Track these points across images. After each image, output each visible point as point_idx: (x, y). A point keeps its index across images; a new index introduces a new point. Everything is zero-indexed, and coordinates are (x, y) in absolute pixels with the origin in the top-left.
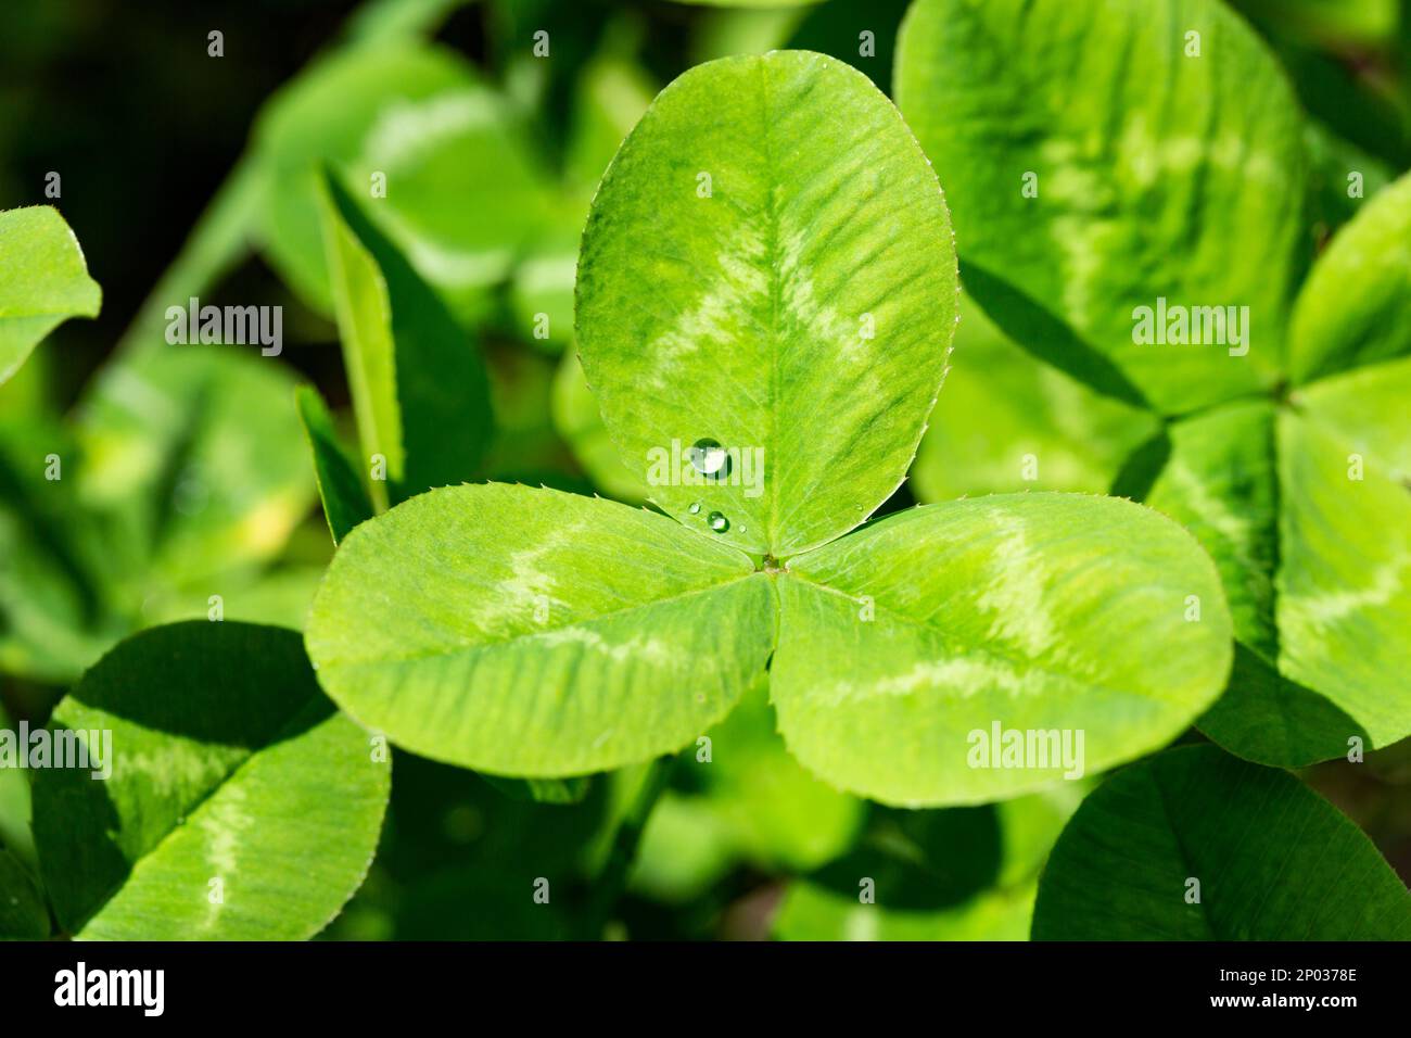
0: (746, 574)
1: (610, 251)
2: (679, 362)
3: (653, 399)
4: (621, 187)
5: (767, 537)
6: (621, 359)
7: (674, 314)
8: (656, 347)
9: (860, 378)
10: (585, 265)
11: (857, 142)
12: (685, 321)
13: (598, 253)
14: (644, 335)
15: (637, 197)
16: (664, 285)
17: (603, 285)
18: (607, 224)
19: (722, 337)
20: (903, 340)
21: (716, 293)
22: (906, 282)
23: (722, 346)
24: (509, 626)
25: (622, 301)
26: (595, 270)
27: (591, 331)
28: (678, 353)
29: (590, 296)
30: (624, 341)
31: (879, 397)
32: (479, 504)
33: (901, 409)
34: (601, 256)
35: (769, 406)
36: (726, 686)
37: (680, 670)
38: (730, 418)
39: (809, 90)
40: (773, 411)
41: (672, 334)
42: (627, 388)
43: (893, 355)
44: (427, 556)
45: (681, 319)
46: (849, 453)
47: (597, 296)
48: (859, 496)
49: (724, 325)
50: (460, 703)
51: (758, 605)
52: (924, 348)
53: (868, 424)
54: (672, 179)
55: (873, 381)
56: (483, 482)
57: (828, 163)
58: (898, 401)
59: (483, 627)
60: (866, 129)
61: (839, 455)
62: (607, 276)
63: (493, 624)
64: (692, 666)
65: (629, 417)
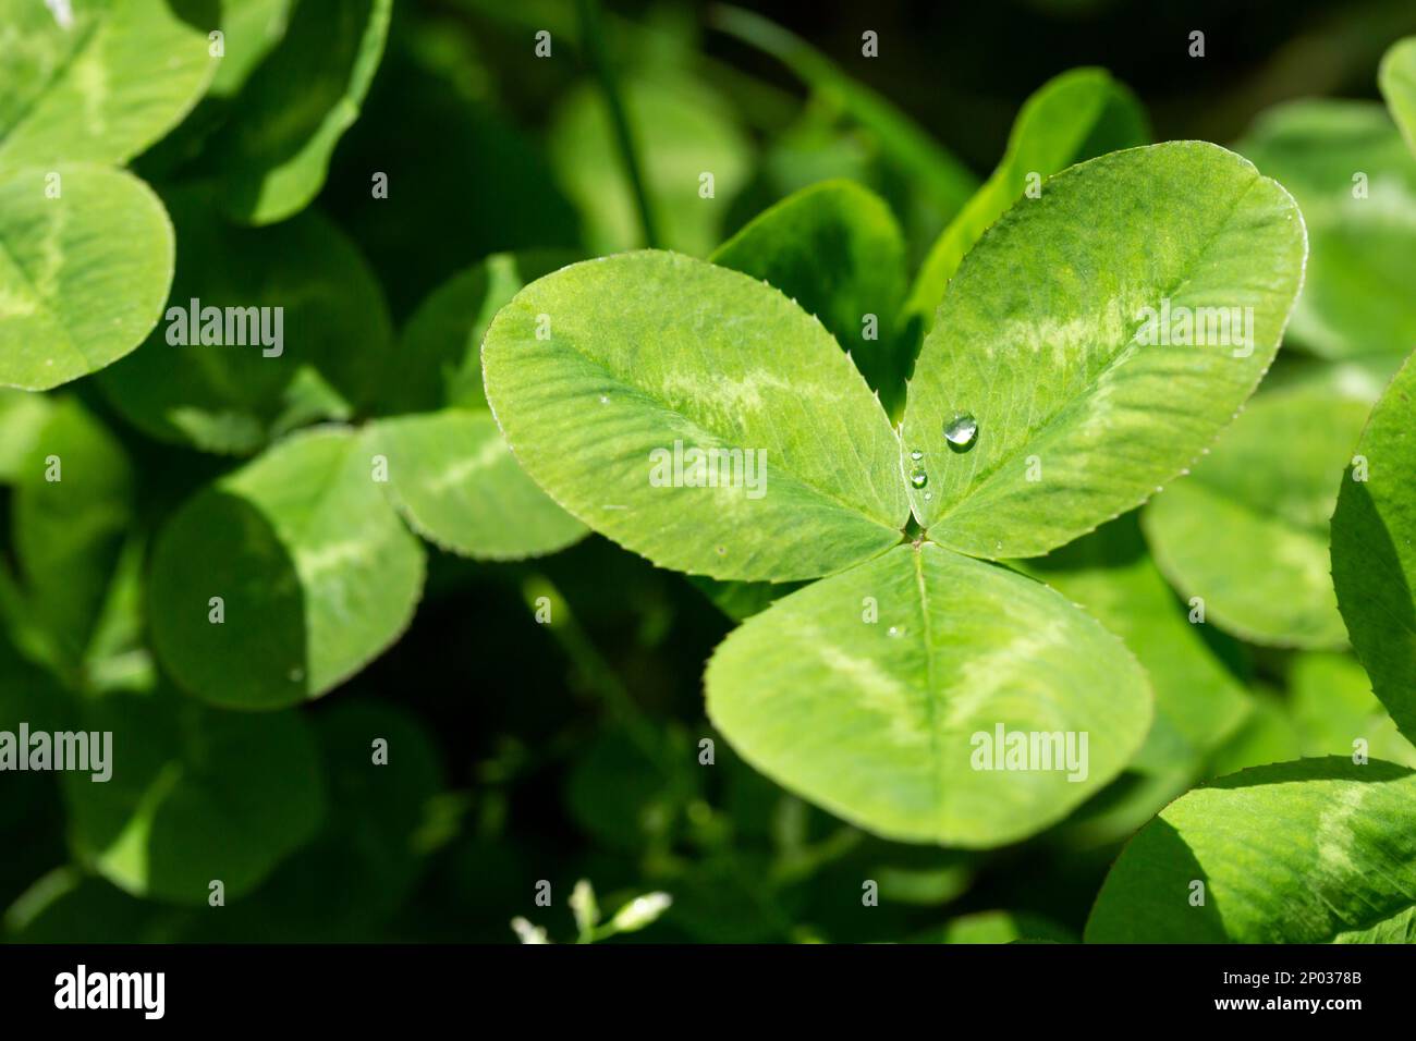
0: (892, 526)
1: (1037, 226)
2: (1016, 350)
3: (977, 359)
4: (1084, 186)
5: (937, 517)
6: (980, 312)
7: (1045, 312)
8: (1011, 325)
9: (1076, 451)
10: (1009, 220)
11: (1248, 287)
12: (1047, 326)
13: (1026, 219)
14: (1014, 308)
15: (1091, 203)
16: (1057, 288)
17: (1012, 246)
18: (1051, 203)
19: (1060, 359)
20: (1130, 449)
21: (1085, 324)
22: (1172, 411)
23: (1053, 363)
24: (683, 402)
25: (1016, 270)
26: (1014, 229)
27: (975, 271)
28: (1021, 342)
29: (995, 246)
30: (997, 301)
31: (1077, 475)
32: (785, 323)
33: (1085, 499)
34: (1027, 224)
35: (1034, 431)
36: (753, 561)
37: (729, 521)
38: (1005, 417)
39: (1262, 225)
40: (1033, 436)
41: (1031, 326)
42: (963, 335)
43: (1112, 454)
44: (699, 315)
45: (1046, 320)
46: (1025, 499)
47: (1001, 250)
48: (1009, 537)
49: (1068, 351)
50: (555, 397)
51: (856, 543)
52: (1140, 470)
53: (1056, 489)
54: (1127, 213)
55: (1081, 460)
56: (810, 311)
57: (1220, 286)
58: (1088, 491)
59: (666, 386)
60: (1262, 282)
61: (1018, 494)
62: (1021, 243)
63: (674, 390)
64: (741, 525)
65: (947, 357)
